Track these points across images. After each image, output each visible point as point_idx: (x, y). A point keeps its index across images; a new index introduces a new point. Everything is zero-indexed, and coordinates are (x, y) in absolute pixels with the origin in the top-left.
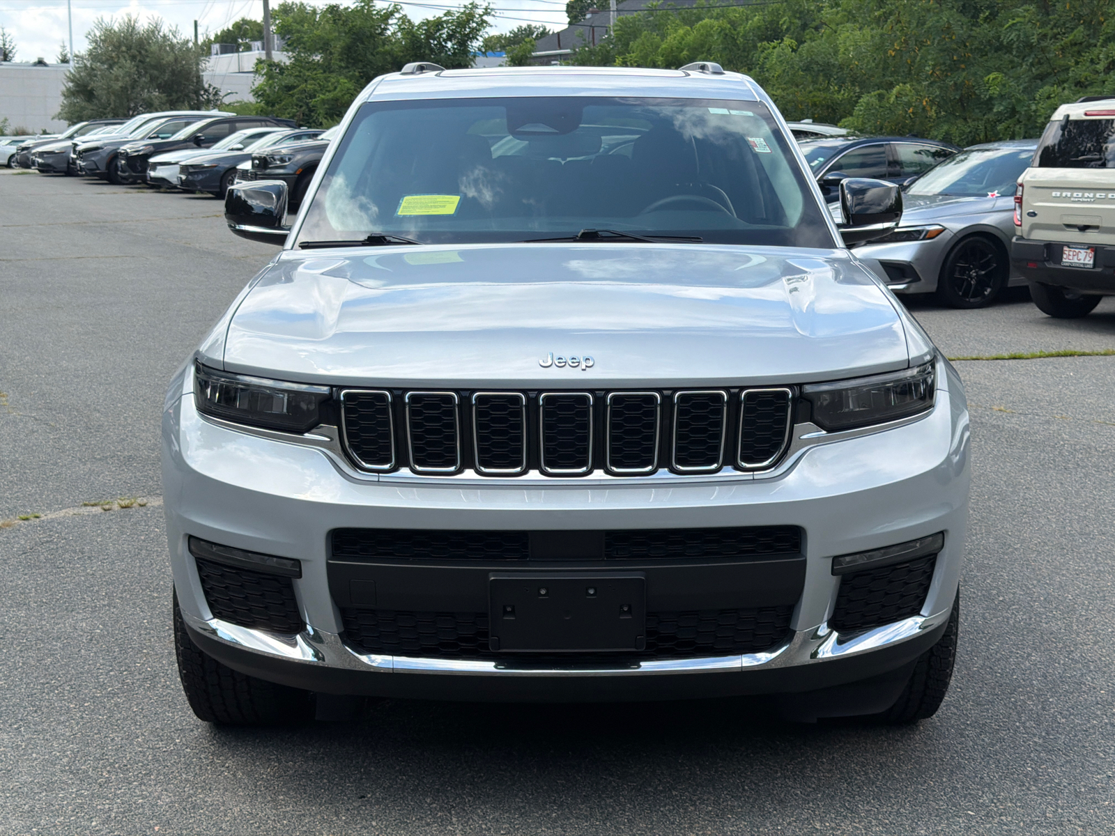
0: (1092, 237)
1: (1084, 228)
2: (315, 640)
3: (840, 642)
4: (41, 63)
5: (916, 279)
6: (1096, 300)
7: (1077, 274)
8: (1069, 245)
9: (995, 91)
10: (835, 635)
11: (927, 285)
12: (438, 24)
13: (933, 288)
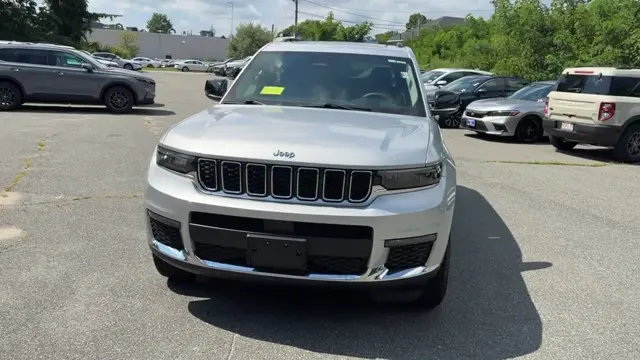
0: (573, 119)
1: (570, 116)
2: (186, 254)
3: (388, 274)
4: (223, 37)
5: (506, 131)
6: (575, 144)
7: (567, 133)
8: (564, 122)
9: (549, 62)
10: (387, 270)
11: (511, 133)
12: (353, 29)
13: (512, 134)
